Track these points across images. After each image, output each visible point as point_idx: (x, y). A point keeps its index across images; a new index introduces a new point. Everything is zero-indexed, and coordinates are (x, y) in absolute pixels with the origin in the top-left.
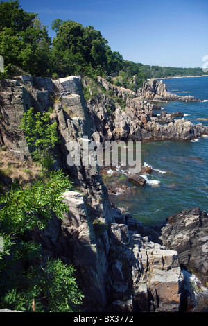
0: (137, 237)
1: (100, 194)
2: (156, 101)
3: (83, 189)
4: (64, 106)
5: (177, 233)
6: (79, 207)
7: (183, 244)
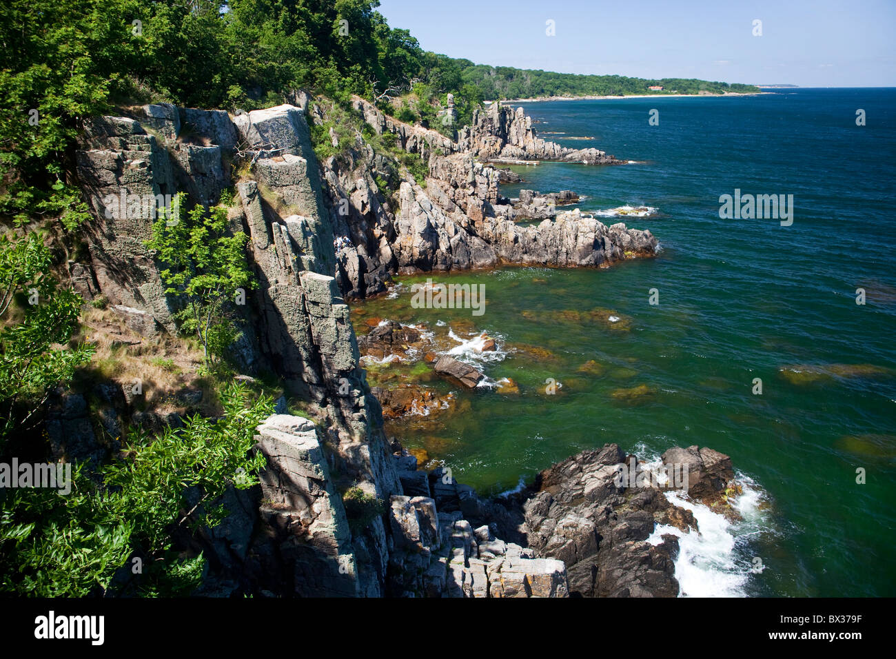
0: (461, 530)
1: (361, 419)
2: (508, 160)
3: (315, 406)
4: (263, 188)
5: (562, 514)
6: (305, 457)
7: (578, 541)
